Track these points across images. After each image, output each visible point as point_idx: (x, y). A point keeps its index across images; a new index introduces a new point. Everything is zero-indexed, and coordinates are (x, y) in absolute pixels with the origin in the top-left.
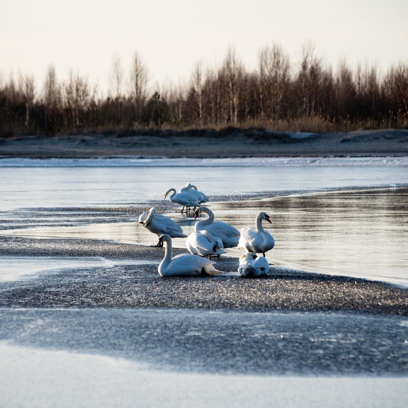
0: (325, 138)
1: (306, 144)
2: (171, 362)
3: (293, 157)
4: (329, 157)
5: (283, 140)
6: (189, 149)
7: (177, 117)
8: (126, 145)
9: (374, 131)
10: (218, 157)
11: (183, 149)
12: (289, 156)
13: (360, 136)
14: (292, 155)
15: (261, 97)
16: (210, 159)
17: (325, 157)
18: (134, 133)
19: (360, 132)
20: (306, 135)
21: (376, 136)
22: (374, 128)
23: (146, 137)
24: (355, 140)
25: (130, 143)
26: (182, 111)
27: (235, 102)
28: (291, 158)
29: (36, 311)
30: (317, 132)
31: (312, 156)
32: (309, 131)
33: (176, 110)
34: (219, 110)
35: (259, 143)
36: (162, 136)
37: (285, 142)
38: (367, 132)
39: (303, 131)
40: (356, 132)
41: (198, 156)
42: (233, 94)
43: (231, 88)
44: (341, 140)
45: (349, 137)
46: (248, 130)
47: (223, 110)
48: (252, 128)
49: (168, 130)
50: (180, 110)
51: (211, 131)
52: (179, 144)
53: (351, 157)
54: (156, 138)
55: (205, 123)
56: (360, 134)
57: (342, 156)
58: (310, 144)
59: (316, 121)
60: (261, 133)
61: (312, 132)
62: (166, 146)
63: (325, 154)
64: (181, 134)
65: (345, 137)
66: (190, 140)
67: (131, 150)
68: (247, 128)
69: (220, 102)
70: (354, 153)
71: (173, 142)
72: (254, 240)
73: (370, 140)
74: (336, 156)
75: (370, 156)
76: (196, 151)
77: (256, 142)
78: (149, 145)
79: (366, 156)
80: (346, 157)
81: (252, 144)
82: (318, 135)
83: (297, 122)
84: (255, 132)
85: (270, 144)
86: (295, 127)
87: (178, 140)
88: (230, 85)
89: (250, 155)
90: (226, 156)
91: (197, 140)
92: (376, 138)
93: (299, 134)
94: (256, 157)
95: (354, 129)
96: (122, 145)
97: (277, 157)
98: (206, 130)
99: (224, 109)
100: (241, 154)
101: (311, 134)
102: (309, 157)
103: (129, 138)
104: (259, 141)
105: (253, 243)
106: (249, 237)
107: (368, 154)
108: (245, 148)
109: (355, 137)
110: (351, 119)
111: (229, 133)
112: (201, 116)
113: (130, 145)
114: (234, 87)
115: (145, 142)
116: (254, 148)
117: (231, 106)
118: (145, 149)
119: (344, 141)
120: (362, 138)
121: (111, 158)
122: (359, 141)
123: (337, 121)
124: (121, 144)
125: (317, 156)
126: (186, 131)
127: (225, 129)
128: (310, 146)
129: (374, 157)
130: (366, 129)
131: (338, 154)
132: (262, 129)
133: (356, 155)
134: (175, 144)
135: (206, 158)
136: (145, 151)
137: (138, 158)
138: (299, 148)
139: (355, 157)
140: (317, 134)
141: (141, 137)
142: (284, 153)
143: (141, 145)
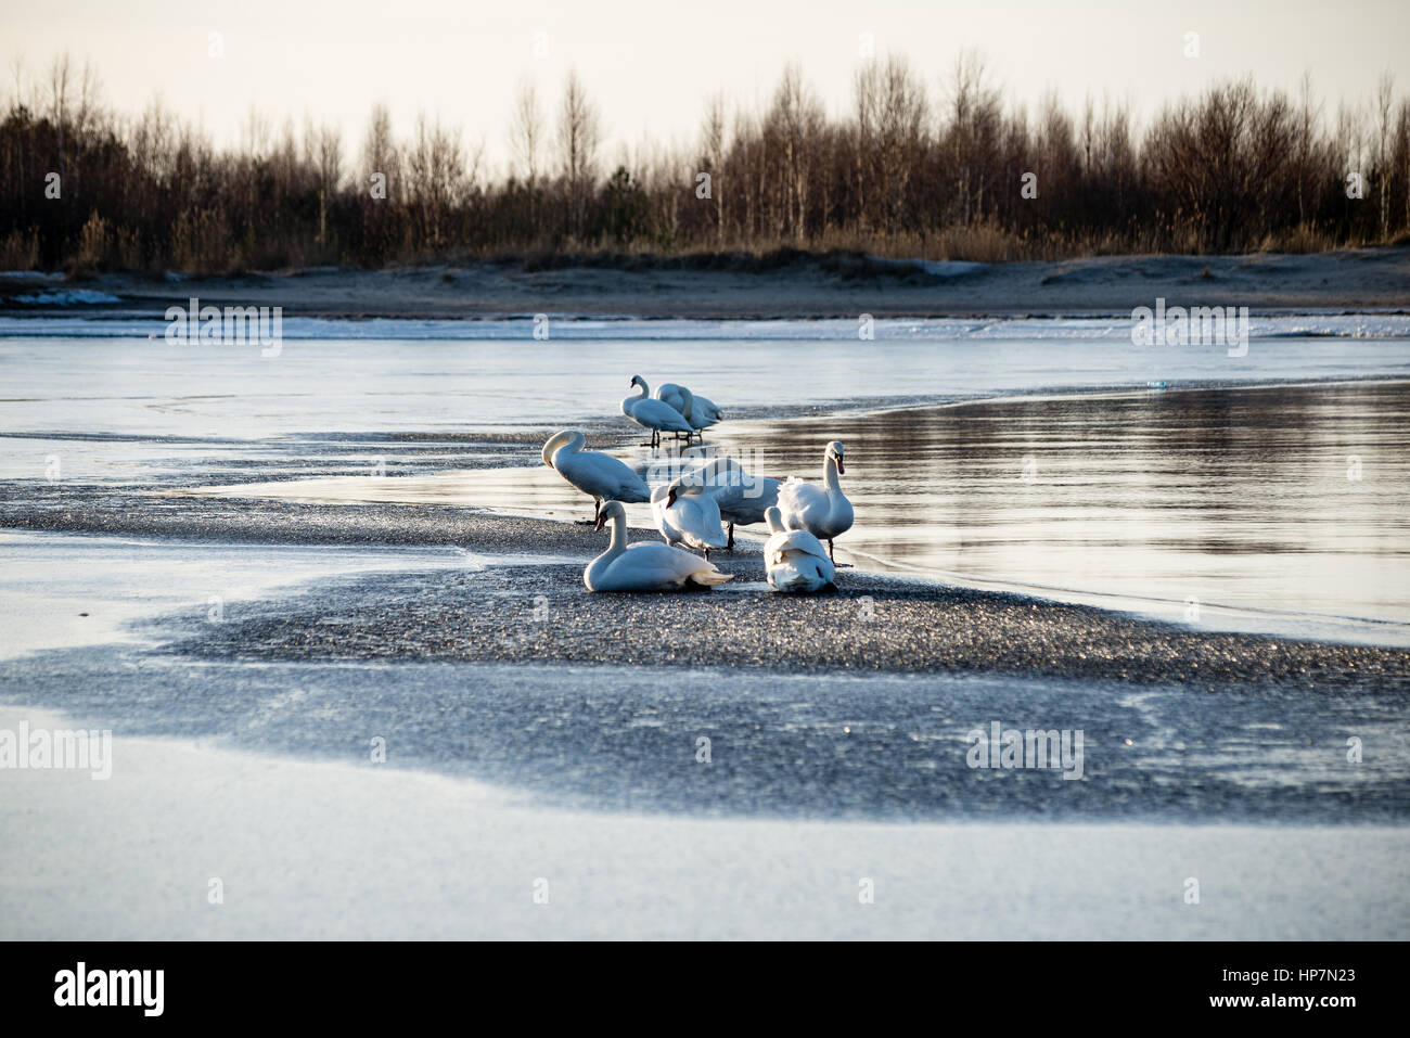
0: (1005, 274)
1: (962, 288)
2: (586, 789)
3: (931, 317)
4: (1013, 319)
5: (908, 279)
6: (693, 298)
7: (668, 225)
8: (547, 290)
9: (1120, 259)
10: (758, 318)
11: (677, 298)
12: (923, 317)
13: (1085, 270)
14: (929, 314)
15: (861, 179)
16: (739, 323)
17: (1006, 318)
18: (565, 263)
19: (1087, 261)
20: (961, 267)
21: (1123, 271)
22: (1119, 253)
23: (593, 271)
24: (1074, 279)
25: (555, 284)
26: (679, 212)
27: (799, 190)
28: (926, 322)
29: (291, 669)
30: (987, 262)
31: (974, 317)
32: (967, 259)
33: (665, 210)
34: (763, 209)
35: (855, 286)
36: (631, 269)
37: (913, 283)
38: (1102, 261)
39: (955, 257)
40: (1077, 261)
41: (712, 314)
42: (796, 172)
43: (790, 158)
44: (1042, 278)
45: (1060, 272)
46: (828, 255)
47: (772, 209)
48: (836, 252)
49: (644, 255)
50: (675, 209)
51: (742, 257)
52: (668, 287)
53: (1065, 318)
54: (616, 273)
55: (730, 240)
56: (1086, 267)
57: (1044, 317)
58: (972, 289)
59: (988, 235)
60: (859, 262)
61: (976, 260)
62: (638, 291)
63: (1004, 311)
64: (675, 264)
65: (1051, 273)
66: (695, 279)
67: (559, 300)
68: (825, 251)
69: (765, 191)
70: (1071, 310)
71: (655, 282)
72: (807, 508)
73: (1110, 280)
74: (1029, 317)
75: (1109, 317)
76: (707, 303)
77: (846, 284)
78: (599, 289)
79: (1100, 317)
80: (1053, 318)
81: (838, 287)
82: (989, 268)
83: (941, 238)
84: (845, 260)
85: (879, 288)
86: (935, 249)
87: (666, 278)
88: (789, 152)
89: (833, 314)
90: (777, 315)
91: (710, 278)
92: (1123, 276)
93: (945, 266)
94: (846, 317)
95: (1075, 253)
96: (539, 288)
97: (895, 317)
98: (731, 254)
99: (776, 207)
100: (812, 310)
101: (975, 264)
102: (968, 318)
103: (553, 274)
104: (852, 282)
105: (805, 515)
106: (798, 501)
107: (1104, 312)
108: (821, 297)
109: (1074, 272)
110: (1067, 231)
111: (784, 262)
112: (721, 222)
113: (555, 289)
114: (798, 156)
115: (590, 282)
116: (842, 298)
117: (791, 201)
118: (590, 298)
119: (1047, 282)
120: (1091, 273)
121: (510, 319)
122: (1085, 283)
123: (1035, 235)
124: (534, 286)
125: (985, 317)
126: (684, 258)
127: (775, 252)
128: (971, 293)
129: (1117, 318)
130: (1100, 253)
131: (1034, 312)
132: (859, 254)
133: (1078, 315)
134: (659, 287)
135: (730, 319)
136: (591, 303)
137: (575, 320)
138: (945, 297)
139: (1074, 318)
140: (987, 266)
141: (581, 271)
142: (912, 308)
143: (582, 290)
